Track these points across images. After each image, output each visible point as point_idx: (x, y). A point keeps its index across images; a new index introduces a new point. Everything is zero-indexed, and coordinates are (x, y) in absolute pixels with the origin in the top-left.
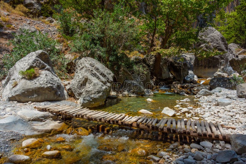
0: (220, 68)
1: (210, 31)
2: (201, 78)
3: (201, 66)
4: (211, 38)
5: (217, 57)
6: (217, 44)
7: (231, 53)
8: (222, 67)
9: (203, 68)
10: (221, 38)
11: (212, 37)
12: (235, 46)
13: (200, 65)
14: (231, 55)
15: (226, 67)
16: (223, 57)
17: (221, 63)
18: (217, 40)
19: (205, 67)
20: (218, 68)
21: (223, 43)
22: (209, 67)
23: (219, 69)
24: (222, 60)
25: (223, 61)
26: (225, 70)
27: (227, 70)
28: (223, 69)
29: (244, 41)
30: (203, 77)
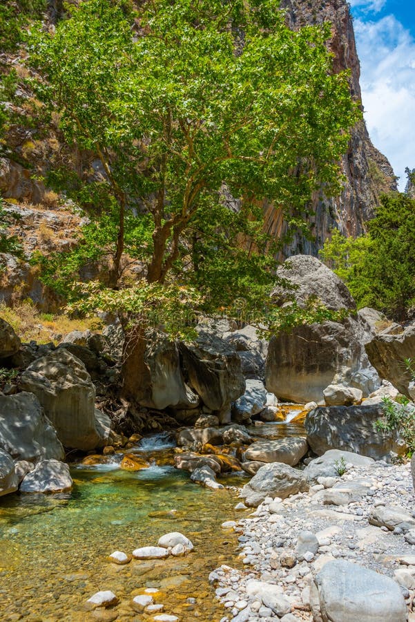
0: (340, 371)
1: (306, 265)
2: (290, 401)
3: (288, 365)
4: (310, 284)
5: (328, 338)
6: (328, 301)
7: (366, 330)
8: (345, 369)
9: (293, 370)
10: (338, 285)
11: (314, 283)
12: (373, 315)
13: (285, 362)
14: (366, 334)
15: (356, 370)
16: (346, 340)
17: (341, 358)
18: (327, 291)
19: (299, 369)
20: (334, 371)
21: (343, 300)
22: (310, 369)
23: (337, 376)
24: (345, 349)
25: (348, 352)
26: (354, 377)
27: (359, 378)
28: (348, 375)
29: (392, 301)
30: (294, 400)
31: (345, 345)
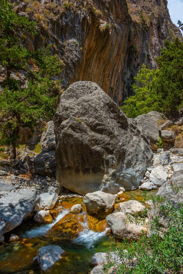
0: (107, 173)
1: (82, 89)
2: (74, 193)
3: (69, 168)
4: (82, 105)
5: (98, 148)
6: (96, 118)
7: (136, 135)
8: (111, 171)
9: (73, 172)
10: (107, 104)
11: (86, 104)
12: (156, 115)
13: (66, 166)
14: (135, 138)
15: (121, 170)
16: (111, 149)
17: (107, 162)
18: (96, 110)
19: (77, 171)
20: (103, 172)
21: (112, 115)
22: (86, 171)
23: (106, 176)
24: (110, 156)
25: (113, 158)
26: (119, 176)
27: (123, 176)
28: (114, 175)
31: (111, 152)
